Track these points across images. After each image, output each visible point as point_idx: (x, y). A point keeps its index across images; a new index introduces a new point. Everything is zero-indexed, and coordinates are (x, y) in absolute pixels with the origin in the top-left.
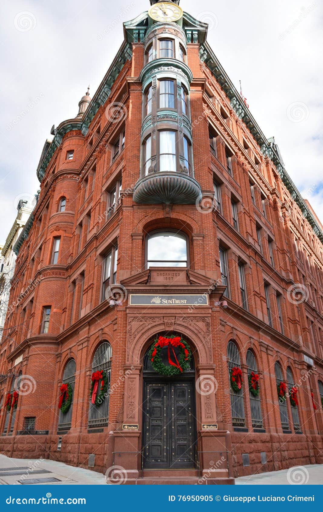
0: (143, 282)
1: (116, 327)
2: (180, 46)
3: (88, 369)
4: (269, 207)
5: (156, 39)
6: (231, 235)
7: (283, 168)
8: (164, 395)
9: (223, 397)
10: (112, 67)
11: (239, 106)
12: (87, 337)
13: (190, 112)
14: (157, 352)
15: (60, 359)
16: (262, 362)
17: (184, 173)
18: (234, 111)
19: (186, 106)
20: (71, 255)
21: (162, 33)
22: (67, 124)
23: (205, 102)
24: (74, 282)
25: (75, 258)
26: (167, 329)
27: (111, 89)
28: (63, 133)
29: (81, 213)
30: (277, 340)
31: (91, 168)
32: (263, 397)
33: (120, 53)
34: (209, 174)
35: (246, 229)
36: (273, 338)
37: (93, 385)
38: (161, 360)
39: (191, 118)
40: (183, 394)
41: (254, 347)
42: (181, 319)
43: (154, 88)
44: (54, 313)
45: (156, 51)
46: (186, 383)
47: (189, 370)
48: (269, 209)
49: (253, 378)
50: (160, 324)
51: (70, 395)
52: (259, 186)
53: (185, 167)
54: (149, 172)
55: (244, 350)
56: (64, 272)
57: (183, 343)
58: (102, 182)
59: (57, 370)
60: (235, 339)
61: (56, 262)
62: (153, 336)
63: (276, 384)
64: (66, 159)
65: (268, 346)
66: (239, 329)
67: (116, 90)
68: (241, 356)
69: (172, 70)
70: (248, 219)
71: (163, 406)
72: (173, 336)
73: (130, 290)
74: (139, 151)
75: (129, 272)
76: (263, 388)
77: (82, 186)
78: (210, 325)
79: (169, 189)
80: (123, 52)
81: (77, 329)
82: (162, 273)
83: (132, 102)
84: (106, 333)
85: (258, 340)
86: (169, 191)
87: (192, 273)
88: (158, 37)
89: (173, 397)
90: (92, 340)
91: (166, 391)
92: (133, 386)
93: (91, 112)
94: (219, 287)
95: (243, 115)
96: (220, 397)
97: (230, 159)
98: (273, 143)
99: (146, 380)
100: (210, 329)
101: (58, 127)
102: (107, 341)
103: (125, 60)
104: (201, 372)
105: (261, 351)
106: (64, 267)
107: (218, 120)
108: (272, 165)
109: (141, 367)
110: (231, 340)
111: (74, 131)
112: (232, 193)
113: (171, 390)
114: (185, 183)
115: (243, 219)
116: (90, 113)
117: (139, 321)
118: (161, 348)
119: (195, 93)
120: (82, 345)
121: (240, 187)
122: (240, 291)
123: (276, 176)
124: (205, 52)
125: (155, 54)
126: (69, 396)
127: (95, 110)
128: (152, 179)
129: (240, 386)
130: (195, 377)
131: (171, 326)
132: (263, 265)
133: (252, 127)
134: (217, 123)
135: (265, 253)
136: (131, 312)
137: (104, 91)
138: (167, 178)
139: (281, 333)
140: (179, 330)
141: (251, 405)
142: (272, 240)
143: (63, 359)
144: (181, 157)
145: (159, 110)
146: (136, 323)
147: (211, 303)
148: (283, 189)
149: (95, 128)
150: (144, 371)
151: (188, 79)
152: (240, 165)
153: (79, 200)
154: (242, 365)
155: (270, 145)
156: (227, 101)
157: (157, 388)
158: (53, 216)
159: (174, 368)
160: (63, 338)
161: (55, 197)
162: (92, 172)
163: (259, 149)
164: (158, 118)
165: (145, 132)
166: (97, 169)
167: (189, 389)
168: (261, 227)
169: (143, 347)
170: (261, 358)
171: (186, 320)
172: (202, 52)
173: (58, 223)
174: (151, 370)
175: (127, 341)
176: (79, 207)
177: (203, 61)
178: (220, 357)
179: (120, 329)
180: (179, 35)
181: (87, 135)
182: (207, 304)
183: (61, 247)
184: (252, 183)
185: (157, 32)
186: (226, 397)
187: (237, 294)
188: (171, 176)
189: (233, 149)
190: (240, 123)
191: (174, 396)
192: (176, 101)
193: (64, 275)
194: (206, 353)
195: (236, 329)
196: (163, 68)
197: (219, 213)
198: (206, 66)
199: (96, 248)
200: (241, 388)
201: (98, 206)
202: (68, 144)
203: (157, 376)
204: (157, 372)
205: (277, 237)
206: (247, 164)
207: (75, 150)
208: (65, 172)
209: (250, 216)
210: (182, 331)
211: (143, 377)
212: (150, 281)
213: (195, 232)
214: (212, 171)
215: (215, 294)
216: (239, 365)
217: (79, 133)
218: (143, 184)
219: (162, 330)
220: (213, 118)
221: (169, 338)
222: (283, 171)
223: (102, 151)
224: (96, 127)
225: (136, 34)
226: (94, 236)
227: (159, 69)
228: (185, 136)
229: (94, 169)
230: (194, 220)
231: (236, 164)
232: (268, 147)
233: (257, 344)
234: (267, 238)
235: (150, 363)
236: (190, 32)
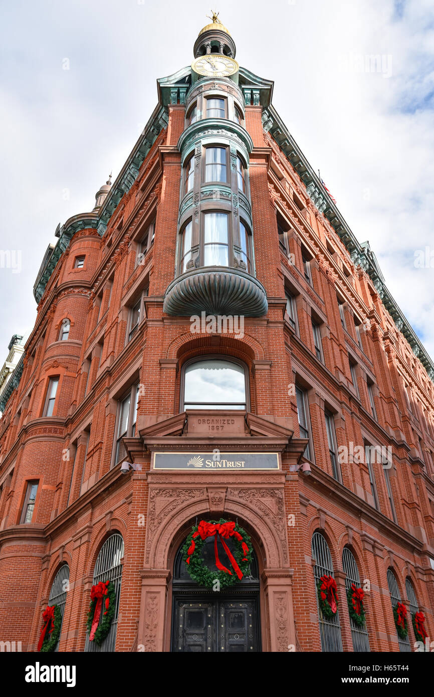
0: (175, 434)
1: (130, 508)
2: (235, 107)
3: (87, 580)
4: (366, 336)
5: (201, 97)
6: (312, 368)
7: (383, 284)
8: (208, 624)
9: (308, 626)
10: (141, 140)
11: (319, 194)
12: (88, 527)
13: (249, 191)
14: (196, 547)
15: (48, 566)
16: (367, 567)
17: (241, 269)
18: (312, 201)
19: (244, 182)
20: (73, 403)
21: (210, 89)
22: (76, 221)
23: (272, 182)
24: (75, 444)
25: (78, 406)
26: (214, 509)
27: (139, 170)
28: (72, 232)
29: (91, 342)
30: (388, 533)
31: (108, 279)
32: (373, 627)
33: (152, 120)
34: (279, 277)
35: (335, 362)
36: (382, 529)
37: (94, 606)
38: (202, 562)
39: (251, 199)
40: (240, 621)
41: (355, 544)
42: (236, 493)
43: (199, 156)
44: (44, 491)
45: (201, 111)
46: (246, 602)
47: (250, 579)
48: (366, 339)
49: (354, 595)
50: (201, 501)
51: (57, 625)
52: (350, 305)
53: (242, 261)
54: (187, 268)
55: (338, 548)
56: (62, 428)
57: (239, 533)
58: (122, 294)
59: (41, 584)
60: (324, 528)
61: (50, 413)
62: (190, 521)
63: (391, 605)
64: (73, 267)
65: (375, 541)
66: (328, 513)
67: (146, 170)
68: (334, 558)
69: (224, 134)
70: (337, 349)
71: (206, 643)
72: (223, 521)
73: (155, 446)
74: (175, 243)
75: (154, 418)
76: (371, 612)
77: (94, 304)
78: (284, 501)
79: (217, 292)
80: (157, 118)
81: (75, 514)
82: (206, 418)
83: (166, 179)
84: (116, 519)
85: (359, 531)
86: (217, 296)
87: (254, 419)
88: (204, 94)
89: (222, 626)
90: (95, 531)
91: (212, 616)
92: (154, 606)
93: (111, 202)
94: (296, 442)
95: (325, 207)
96: (302, 626)
97: (308, 263)
98: (368, 250)
99: (178, 597)
100: (284, 508)
101: (64, 225)
102: (118, 532)
103: (159, 130)
104: (270, 581)
105: (364, 549)
106: (61, 421)
107: (290, 208)
108: (367, 279)
109: (170, 573)
110: (317, 530)
111: (86, 229)
112: (312, 310)
113: (220, 614)
114: (242, 283)
115: (330, 348)
116: (110, 204)
117: (168, 495)
118: (203, 541)
119: (256, 167)
120: (80, 539)
121: (324, 303)
122: (329, 454)
123: (374, 295)
124: (270, 118)
125: (200, 115)
126: (56, 627)
127: (117, 200)
128: (191, 278)
129: (334, 608)
130: (259, 592)
131: (219, 503)
132: (362, 417)
133: (337, 225)
134: (289, 213)
135: (363, 400)
136: (155, 481)
137: (129, 173)
138: (215, 276)
139: (392, 521)
140: (233, 510)
141: (353, 642)
142: (373, 383)
143: (52, 565)
144: (236, 248)
145: (204, 184)
146: (163, 498)
147: (285, 466)
148: (384, 314)
149: (115, 225)
150: (175, 581)
151: (246, 148)
152: (323, 272)
153: (90, 324)
154: (337, 572)
155: (363, 251)
156: (301, 186)
157: (197, 610)
158: (50, 347)
159: (224, 575)
160: (53, 530)
161: (55, 320)
162: (108, 283)
163: (349, 256)
164: (203, 195)
165: (183, 216)
166: (116, 277)
167: (250, 614)
168: (357, 363)
169: (174, 539)
170: (365, 560)
171: (243, 495)
172: (267, 119)
173: (57, 356)
174: (186, 579)
175: (146, 529)
176: (88, 333)
177: (268, 130)
178: (301, 555)
179: (136, 510)
180: (234, 93)
181: (104, 235)
182: (278, 469)
183: (60, 390)
184: (341, 301)
185: (203, 89)
186: (312, 626)
187: (324, 458)
188: (220, 273)
189: (313, 250)
190: (320, 218)
191: (225, 626)
192: (229, 173)
193: (61, 433)
194: (277, 548)
195: (325, 513)
196: (211, 131)
197: (294, 334)
198: (272, 138)
199: (109, 389)
200: (336, 611)
201: (115, 328)
202: (77, 248)
203: (196, 590)
204: (195, 582)
205: (380, 379)
206: (333, 273)
207: (87, 255)
208: (71, 285)
209: (339, 345)
210: (237, 512)
211: (173, 592)
212: (186, 431)
213: (258, 357)
214: (282, 273)
215: (291, 452)
216: (332, 573)
217: (94, 233)
218: (178, 285)
219: (206, 511)
220: (283, 204)
221: (216, 524)
222: (383, 290)
223: (124, 252)
224: (118, 222)
225: (174, 93)
226: (106, 370)
227: (205, 133)
228: (242, 221)
229: (112, 279)
230: (256, 340)
231: (317, 271)
232: (362, 253)
233: (357, 537)
234: (366, 379)
235: (185, 567)
236: (250, 92)
